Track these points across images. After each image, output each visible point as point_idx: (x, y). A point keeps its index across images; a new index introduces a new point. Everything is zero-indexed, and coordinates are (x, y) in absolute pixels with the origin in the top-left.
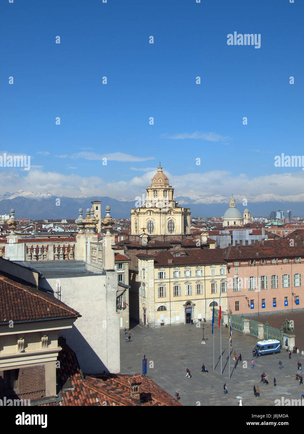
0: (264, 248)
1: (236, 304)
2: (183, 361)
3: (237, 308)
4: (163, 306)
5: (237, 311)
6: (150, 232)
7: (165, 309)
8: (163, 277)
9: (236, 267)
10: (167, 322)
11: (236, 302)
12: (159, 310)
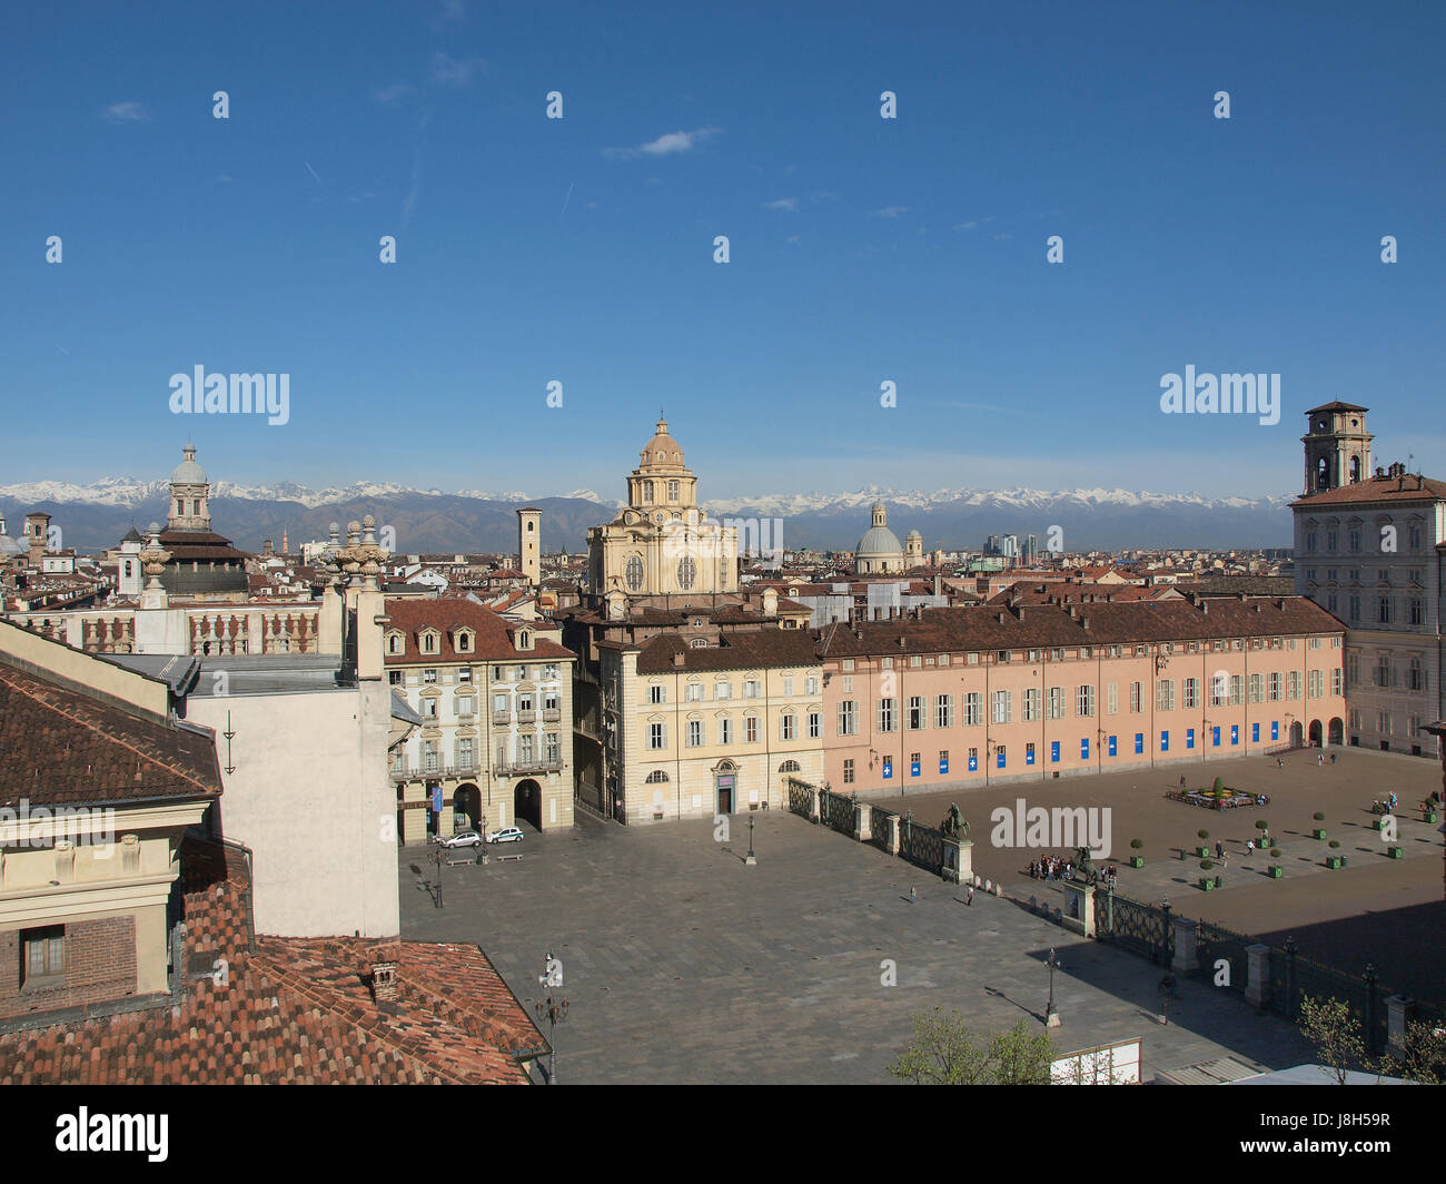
0: (921, 627)
1: (846, 766)
2: (689, 905)
3: (849, 777)
4: (659, 772)
5: (848, 784)
6: (634, 585)
7: (666, 779)
8: (661, 699)
9: (846, 674)
10: (670, 811)
11: (846, 762)
12: (649, 780)
